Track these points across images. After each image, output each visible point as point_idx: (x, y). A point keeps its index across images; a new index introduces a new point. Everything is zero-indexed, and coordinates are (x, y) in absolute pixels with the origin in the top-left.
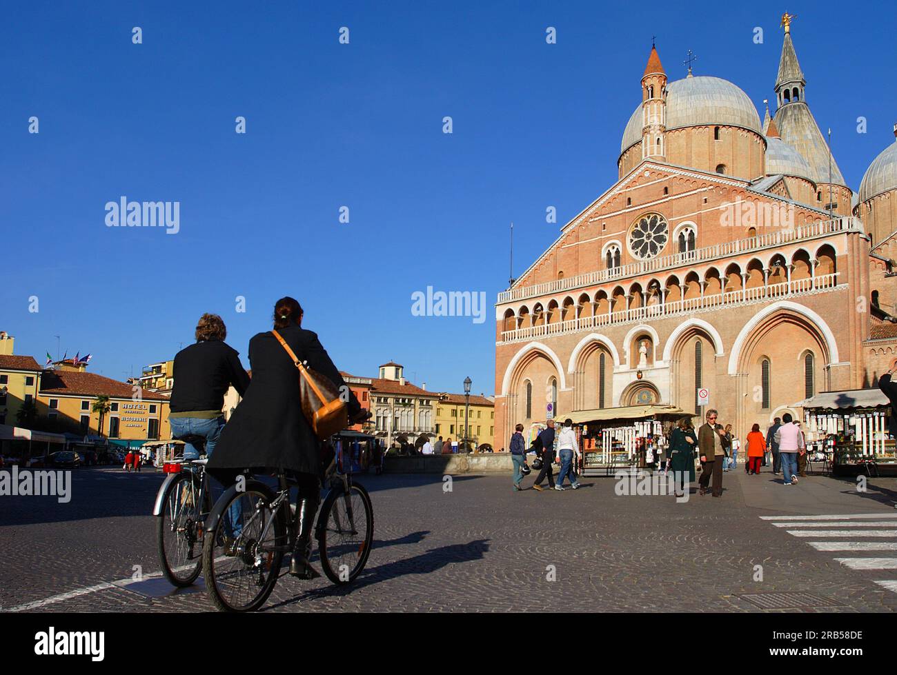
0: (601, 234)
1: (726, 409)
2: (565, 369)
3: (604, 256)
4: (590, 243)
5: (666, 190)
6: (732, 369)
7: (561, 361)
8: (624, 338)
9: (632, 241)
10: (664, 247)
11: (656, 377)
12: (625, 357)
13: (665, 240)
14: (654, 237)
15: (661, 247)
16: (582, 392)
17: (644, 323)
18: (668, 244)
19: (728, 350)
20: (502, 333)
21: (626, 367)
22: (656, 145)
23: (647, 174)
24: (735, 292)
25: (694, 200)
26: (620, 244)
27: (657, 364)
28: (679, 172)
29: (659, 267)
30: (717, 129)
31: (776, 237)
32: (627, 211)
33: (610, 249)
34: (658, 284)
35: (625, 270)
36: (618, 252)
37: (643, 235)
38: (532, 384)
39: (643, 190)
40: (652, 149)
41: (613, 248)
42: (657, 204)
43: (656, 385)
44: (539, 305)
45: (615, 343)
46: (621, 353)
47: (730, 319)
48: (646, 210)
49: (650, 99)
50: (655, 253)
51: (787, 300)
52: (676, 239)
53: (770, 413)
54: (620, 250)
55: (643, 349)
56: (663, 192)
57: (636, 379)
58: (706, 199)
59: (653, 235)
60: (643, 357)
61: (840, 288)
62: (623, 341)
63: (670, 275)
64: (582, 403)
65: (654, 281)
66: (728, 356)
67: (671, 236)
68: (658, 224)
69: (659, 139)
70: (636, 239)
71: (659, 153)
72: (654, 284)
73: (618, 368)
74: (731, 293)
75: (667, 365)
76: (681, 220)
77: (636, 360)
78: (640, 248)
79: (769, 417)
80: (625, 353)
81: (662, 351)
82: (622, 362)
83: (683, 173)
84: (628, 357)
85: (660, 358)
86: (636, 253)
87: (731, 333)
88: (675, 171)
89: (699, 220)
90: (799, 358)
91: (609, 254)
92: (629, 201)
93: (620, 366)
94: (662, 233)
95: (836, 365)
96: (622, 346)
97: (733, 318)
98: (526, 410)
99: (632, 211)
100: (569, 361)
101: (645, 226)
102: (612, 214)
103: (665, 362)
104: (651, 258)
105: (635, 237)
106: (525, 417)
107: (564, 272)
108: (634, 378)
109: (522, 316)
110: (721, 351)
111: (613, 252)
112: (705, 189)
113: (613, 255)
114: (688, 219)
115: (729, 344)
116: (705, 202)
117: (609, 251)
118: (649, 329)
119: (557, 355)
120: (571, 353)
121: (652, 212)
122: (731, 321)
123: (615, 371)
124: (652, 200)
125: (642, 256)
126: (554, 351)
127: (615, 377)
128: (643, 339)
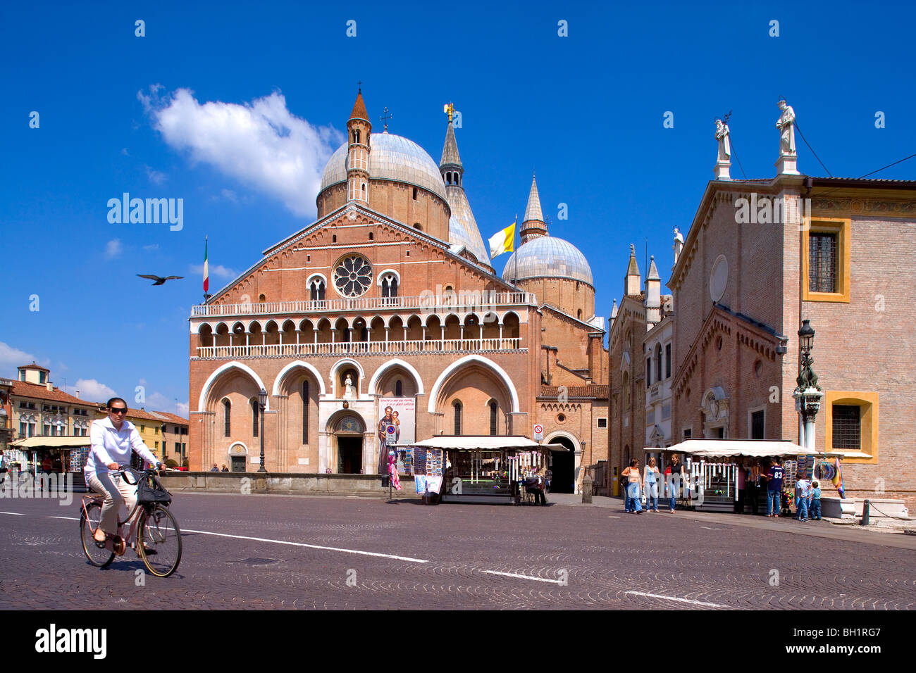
0: (305, 265)
2: (270, 392)
3: (308, 286)
4: (294, 272)
5: (371, 236)
6: (432, 408)
7: (264, 384)
8: (330, 369)
9: (336, 277)
10: (368, 289)
11: (362, 408)
12: (331, 387)
13: (369, 283)
14: (359, 278)
15: (366, 289)
16: (286, 416)
17: (350, 357)
18: (373, 287)
19: (428, 391)
20: (198, 348)
21: (332, 396)
22: (361, 190)
23: (351, 216)
24: (435, 341)
25: (397, 250)
26: (325, 278)
27: (363, 397)
28: (384, 221)
29: (365, 307)
30: (415, 190)
32: (333, 247)
33: (315, 282)
34: (364, 322)
35: (332, 305)
36: (322, 285)
37: (348, 274)
38: (231, 404)
39: (348, 231)
40: (357, 193)
41: (318, 281)
42: (363, 248)
43: (362, 415)
44: (240, 325)
45: (321, 373)
46: (328, 383)
47: (430, 364)
48: (351, 250)
49: (356, 143)
50: (360, 293)
51: (480, 354)
52: (380, 283)
54: (325, 284)
56: (368, 237)
57: (342, 408)
58: (408, 252)
59: (357, 276)
60: (348, 388)
61: (522, 351)
62: (329, 371)
63: (375, 316)
64: (286, 427)
65: (360, 319)
66: (429, 396)
67: (375, 280)
68: (362, 266)
69: (364, 185)
70: (341, 277)
71: (364, 199)
72: (360, 323)
73: (324, 396)
74: (431, 341)
75: (372, 398)
76: (385, 267)
78: (345, 286)
80: (331, 383)
81: (368, 385)
82: (329, 391)
83: (388, 223)
84: (334, 386)
85: (365, 391)
87: (431, 376)
88: (380, 219)
89: (401, 269)
91: (313, 286)
92: (335, 238)
93: (327, 395)
94: (367, 276)
95: (517, 414)
96: (329, 376)
97: (433, 363)
98: (224, 429)
99: (337, 249)
100: (272, 384)
101: (349, 266)
102: (317, 248)
103: (370, 395)
104: (356, 297)
105: (340, 275)
106: (224, 435)
107: (266, 296)
108: (340, 407)
109: (221, 334)
110: (421, 391)
111: (318, 285)
112: (408, 243)
113: (317, 288)
114: (392, 267)
115: (429, 385)
116: (408, 255)
117: (313, 283)
118: (356, 364)
119: (260, 377)
120: (275, 376)
121: (357, 254)
122: (431, 366)
123: (321, 399)
124: (357, 242)
125: (347, 294)
126: (256, 373)
127: (321, 405)
128: (348, 372)
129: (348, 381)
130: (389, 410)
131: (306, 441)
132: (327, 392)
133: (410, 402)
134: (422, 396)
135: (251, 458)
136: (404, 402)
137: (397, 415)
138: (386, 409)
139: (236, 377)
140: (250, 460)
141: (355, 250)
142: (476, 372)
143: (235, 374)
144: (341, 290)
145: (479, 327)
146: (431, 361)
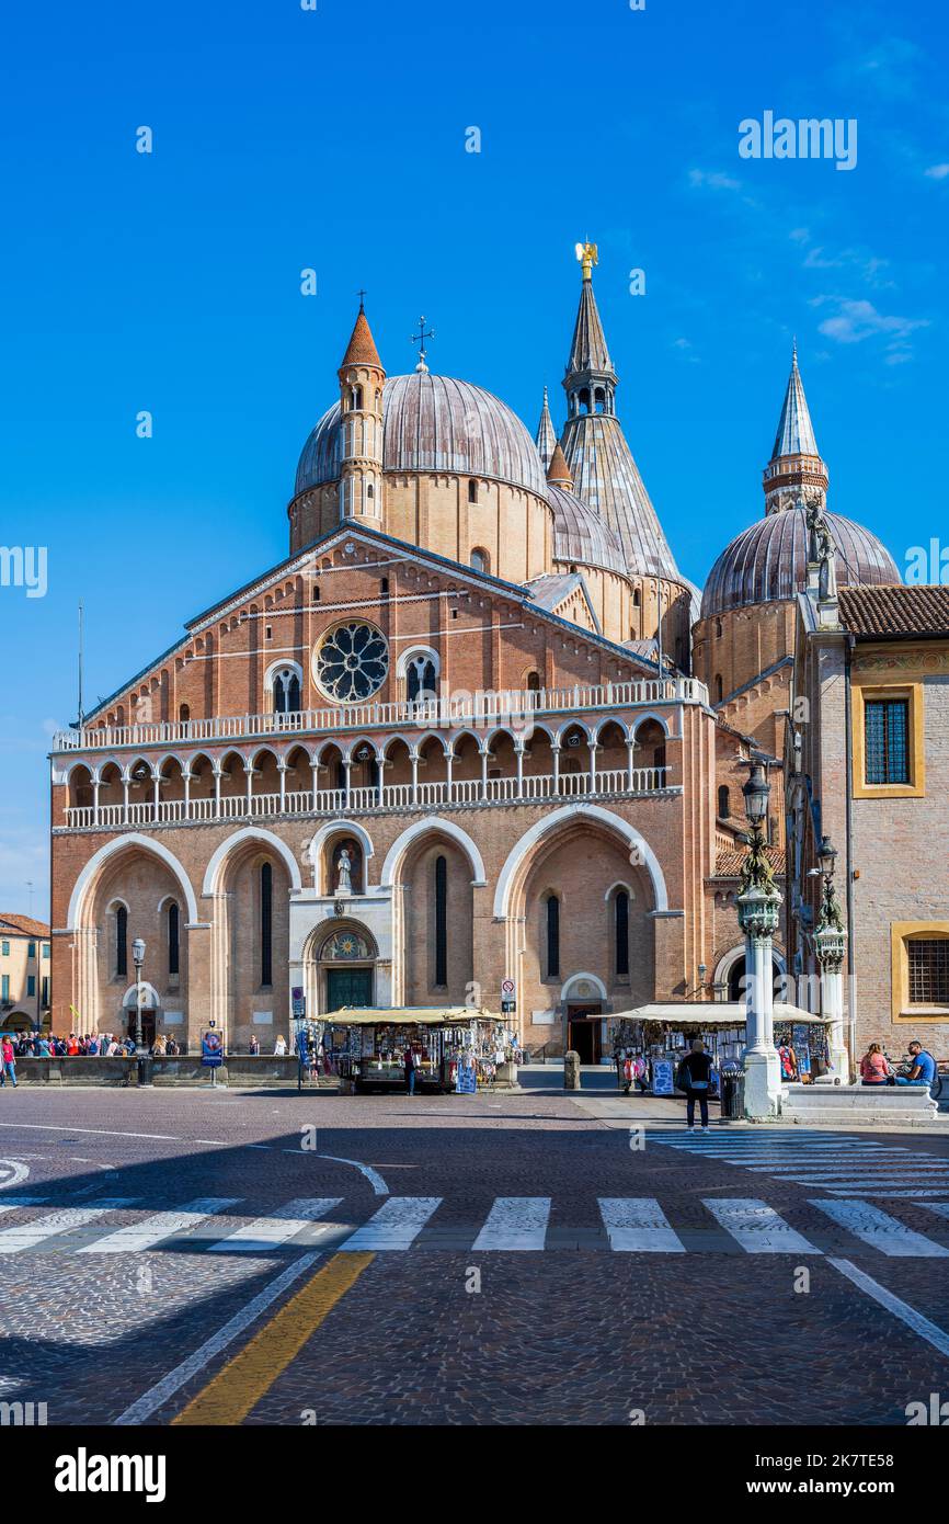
0: (261, 645)
2: (198, 887)
3: (269, 686)
4: (241, 659)
5: (385, 585)
6: (501, 909)
7: (188, 873)
8: (310, 841)
9: (320, 665)
10: (382, 684)
11: (370, 914)
12: (312, 875)
13: (383, 673)
14: (363, 664)
15: (376, 685)
17: (347, 817)
18: (388, 679)
19: (494, 877)
20: (65, 808)
21: (318, 891)
22: (365, 497)
23: (349, 549)
24: (505, 780)
26: (299, 668)
27: (371, 892)
28: (408, 557)
29: (372, 721)
30: (472, 486)
31: (572, 695)
32: (312, 609)
33: (281, 674)
34: (371, 749)
35: (311, 719)
36: (295, 682)
37: (343, 659)
38: (129, 911)
39: (341, 577)
40: (359, 504)
41: (286, 674)
42: (369, 608)
43: (370, 926)
44: (141, 764)
45: (292, 849)
46: (306, 869)
47: (495, 824)
48: (348, 614)
49: (355, 410)
50: (365, 694)
51: (590, 802)
52: (402, 673)
53: (562, 984)
54: (300, 679)
55: (344, 864)
56: (379, 587)
57: (332, 916)
58: (454, 612)
59: (361, 661)
60: (344, 877)
61: (672, 791)
62: (309, 846)
63: (392, 737)
65: (364, 744)
66: (494, 886)
67: (394, 668)
68: (369, 643)
69: (370, 486)
70: (330, 664)
71: (372, 513)
72: (364, 751)
73: (298, 892)
74: (498, 781)
75: (388, 894)
76: (411, 642)
77: (333, 881)
78: (337, 681)
79: (559, 992)
80: (312, 868)
81: (380, 869)
82: (307, 883)
83: (416, 559)
84: (317, 875)
85: (376, 881)
87: (498, 848)
88: (400, 553)
89: (441, 646)
90: (606, 898)
91: (278, 684)
92: (316, 592)
93: (304, 890)
94: (377, 660)
95: (664, 916)
96: (308, 853)
97: (502, 823)
98: (116, 959)
99: (322, 612)
100: (205, 869)
101: (345, 643)
102: (284, 612)
103: (386, 888)
104: (357, 702)
105: (328, 660)
106: (115, 972)
107: (191, 707)
108: (329, 912)
109: (109, 782)
110: (481, 878)
111: (286, 682)
112: (453, 594)
113: (286, 688)
114: (424, 641)
115: (496, 865)
116: (454, 617)
117: (278, 678)
118: (362, 829)
119: (180, 860)
120: (208, 859)
121: (359, 620)
122: (500, 829)
123: (293, 898)
124: (360, 596)
125: (341, 696)
126: (174, 853)
127: (294, 910)
128: (344, 846)
129: (344, 862)
131: (267, 979)
132: (304, 885)
134: (483, 886)
135: (166, 1014)
139: (135, 861)
140: (163, 1018)
141: (354, 613)
142: (585, 835)
143: (136, 857)
144: (330, 689)
145: (588, 750)
146: (500, 819)
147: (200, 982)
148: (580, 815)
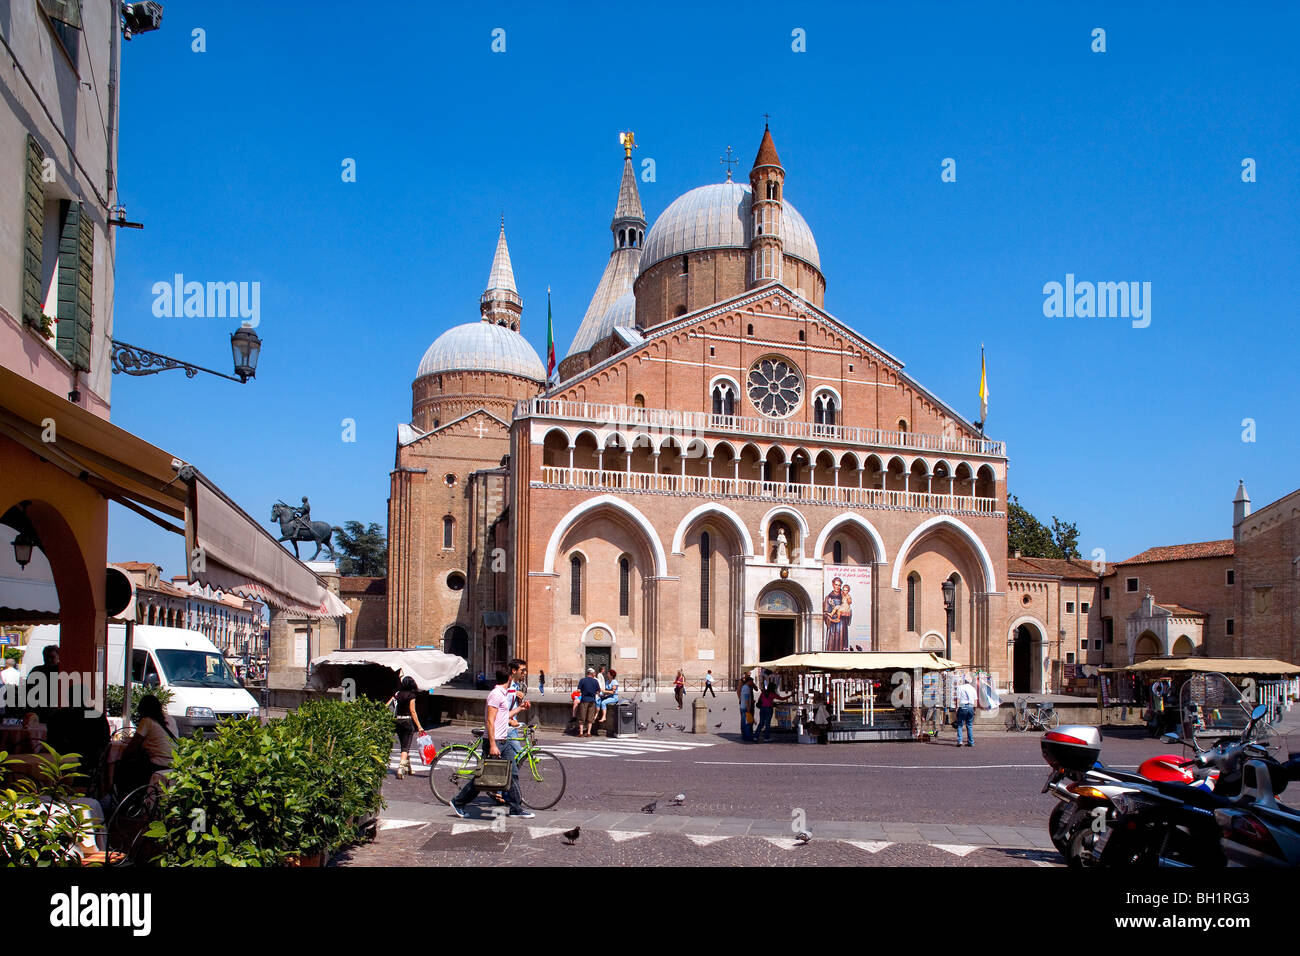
0: (707, 359)
1: (889, 629)
2: (668, 547)
3: (711, 393)
4: (690, 367)
5: (802, 335)
6: (896, 583)
7: (659, 534)
8: (761, 519)
9: (750, 384)
10: (796, 408)
11: (807, 578)
12: (762, 545)
13: (797, 400)
14: (782, 390)
15: (792, 408)
17: (788, 504)
18: (801, 406)
19: (892, 559)
20: (543, 468)
21: (763, 559)
22: (780, 267)
23: (777, 302)
24: (897, 493)
25: (837, 362)
27: (807, 562)
28: (819, 317)
31: (941, 442)
32: (747, 341)
33: (720, 385)
34: (806, 456)
36: (731, 394)
37: (766, 383)
39: (770, 322)
41: (725, 386)
42: (793, 351)
43: (806, 589)
45: (747, 524)
46: (756, 538)
47: (893, 522)
48: (774, 351)
49: (772, 200)
50: (784, 413)
51: (951, 514)
52: (811, 403)
53: (919, 637)
54: (734, 393)
56: (798, 336)
57: (779, 578)
58: (851, 367)
59: (780, 388)
60: (782, 549)
61: (999, 513)
62: (760, 523)
65: (800, 451)
66: (893, 565)
67: (805, 398)
68: (787, 375)
70: (757, 386)
72: (799, 455)
73: (752, 558)
74: (893, 492)
75: (818, 565)
76: (820, 382)
78: (762, 399)
79: (918, 642)
80: (761, 540)
81: (813, 546)
82: (758, 551)
83: (824, 321)
84: (765, 545)
85: (810, 554)
86: (757, 404)
87: (895, 538)
89: (842, 387)
91: (717, 393)
92: (750, 329)
93: (756, 557)
94: (793, 389)
95: (994, 595)
96: (758, 529)
97: (898, 522)
98: (570, 602)
99: (755, 345)
100: (672, 536)
101: (769, 371)
102: (725, 338)
103: (817, 561)
104: (777, 417)
105: (755, 382)
106: (569, 612)
107: (646, 397)
108: (776, 575)
109: (584, 448)
110: (883, 559)
111: (724, 392)
112: (851, 354)
113: (724, 397)
114: (830, 383)
115: (893, 551)
116: (851, 370)
117: (717, 388)
118: (797, 514)
119: (651, 522)
120: (676, 525)
121: (781, 357)
122: (896, 526)
123: (747, 561)
124: (783, 340)
125: (765, 411)
126: (646, 516)
127: (748, 571)
128: (783, 525)
129: (782, 538)
130: (837, 583)
131: (705, 624)
132: (755, 553)
133: (864, 573)
134: (884, 565)
135: (621, 649)
136: (857, 573)
137: (849, 590)
138: (833, 582)
140: (618, 652)
141: (780, 351)
143: (610, 515)
145: (947, 479)
146: (895, 518)
147: (669, 624)
148: (945, 523)
